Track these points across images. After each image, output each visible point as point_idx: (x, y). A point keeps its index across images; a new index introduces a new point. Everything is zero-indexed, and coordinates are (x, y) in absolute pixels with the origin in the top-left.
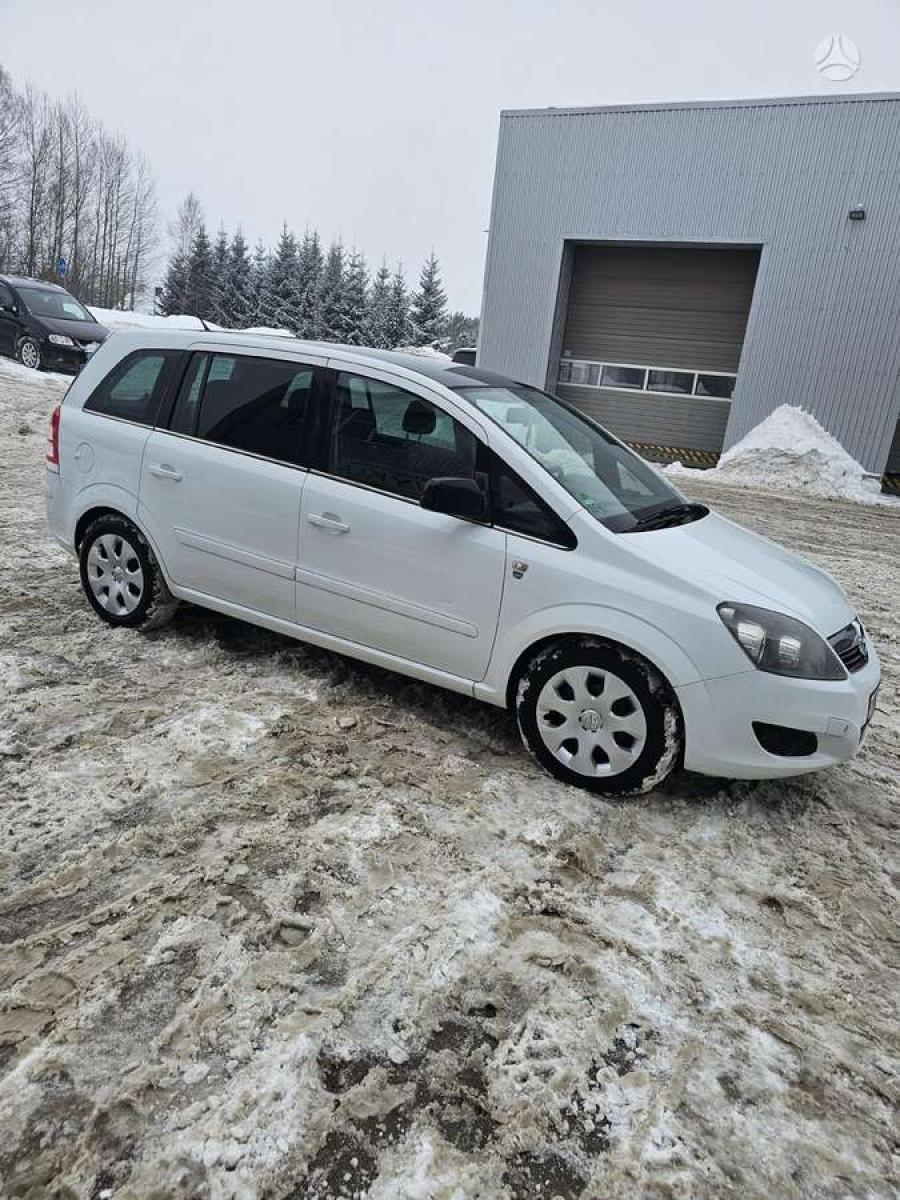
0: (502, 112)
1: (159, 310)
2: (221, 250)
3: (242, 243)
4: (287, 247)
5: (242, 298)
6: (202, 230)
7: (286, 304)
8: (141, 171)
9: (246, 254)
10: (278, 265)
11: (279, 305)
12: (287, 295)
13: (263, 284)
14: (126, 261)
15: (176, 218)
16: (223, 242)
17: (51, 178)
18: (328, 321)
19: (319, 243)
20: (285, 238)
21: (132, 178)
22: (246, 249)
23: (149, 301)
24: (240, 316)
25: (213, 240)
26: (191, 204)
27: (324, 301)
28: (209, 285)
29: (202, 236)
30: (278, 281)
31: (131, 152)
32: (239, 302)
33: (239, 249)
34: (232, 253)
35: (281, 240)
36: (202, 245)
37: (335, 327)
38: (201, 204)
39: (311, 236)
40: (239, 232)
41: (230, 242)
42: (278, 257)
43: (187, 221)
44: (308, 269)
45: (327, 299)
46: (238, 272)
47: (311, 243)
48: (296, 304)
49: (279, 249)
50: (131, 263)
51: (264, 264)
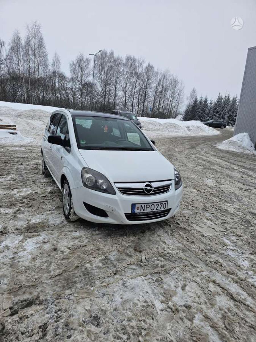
0: (249, 48)
1: (182, 119)
2: (201, 102)
3: (207, 99)
4: (220, 99)
5: (204, 114)
6: (196, 97)
7: (217, 115)
8: (181, 85)
9: (208, 102)
10: (216, 104)
11: (215, 116)
12: (217, 112)
13: (212, 110)
14: (174, 107)
15: (189, 95)
16: (201, 100)
17: (160, 89)
18: (229, 119)
19: (230, 97)
20: (219, 97)
21: (179, 86)
22: (208, 101)
23: (180, 117)
24: (203, 119)
25: (199, 99)
26: (194, 91)
27: (229, 113)
28: (196, 112)
29: (196, 99)
30: (215, 109)
31: (179, 80)
32: (203, 115)
33: (206, 101)
34: (203, 103)
35: (218, 98)
36: (196, 101)
37: (231, 121)
38: (196, 91)
39: (227, 95)
40: (206, 96)
41: (204, 99)
42: (216, 102)
43: (192, 96)
44: (225, 104)
45: (230, 112)
46: (204, 107)
47: (227, 97)
48: (220, 115)
49: (217, 100)
50: (176, 108)
51: (212, 104)
